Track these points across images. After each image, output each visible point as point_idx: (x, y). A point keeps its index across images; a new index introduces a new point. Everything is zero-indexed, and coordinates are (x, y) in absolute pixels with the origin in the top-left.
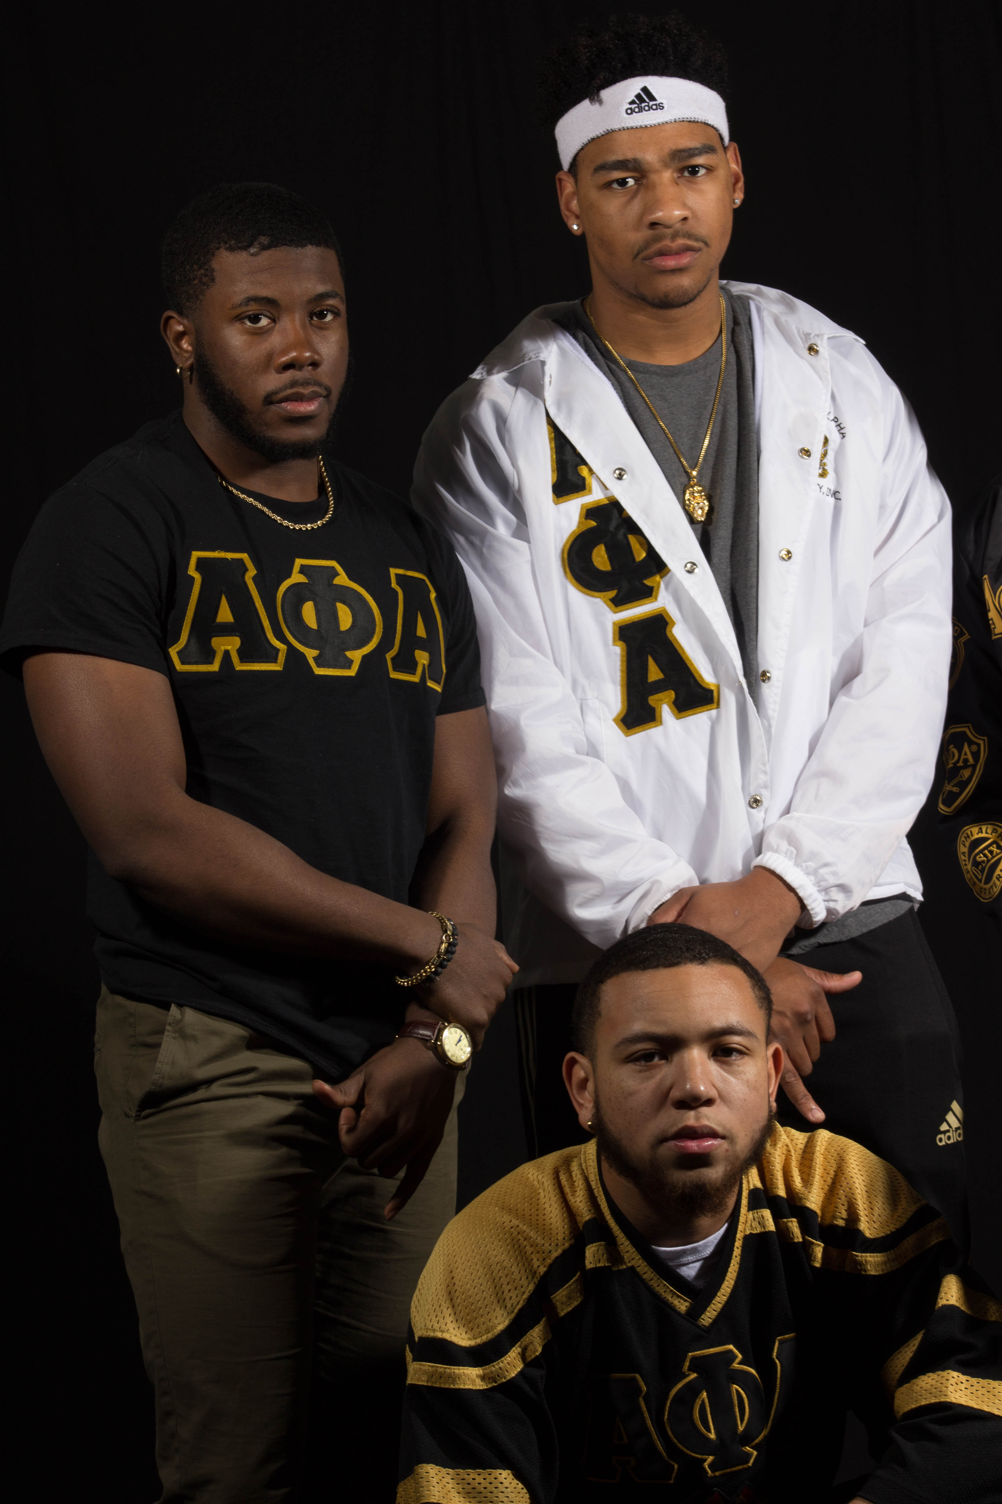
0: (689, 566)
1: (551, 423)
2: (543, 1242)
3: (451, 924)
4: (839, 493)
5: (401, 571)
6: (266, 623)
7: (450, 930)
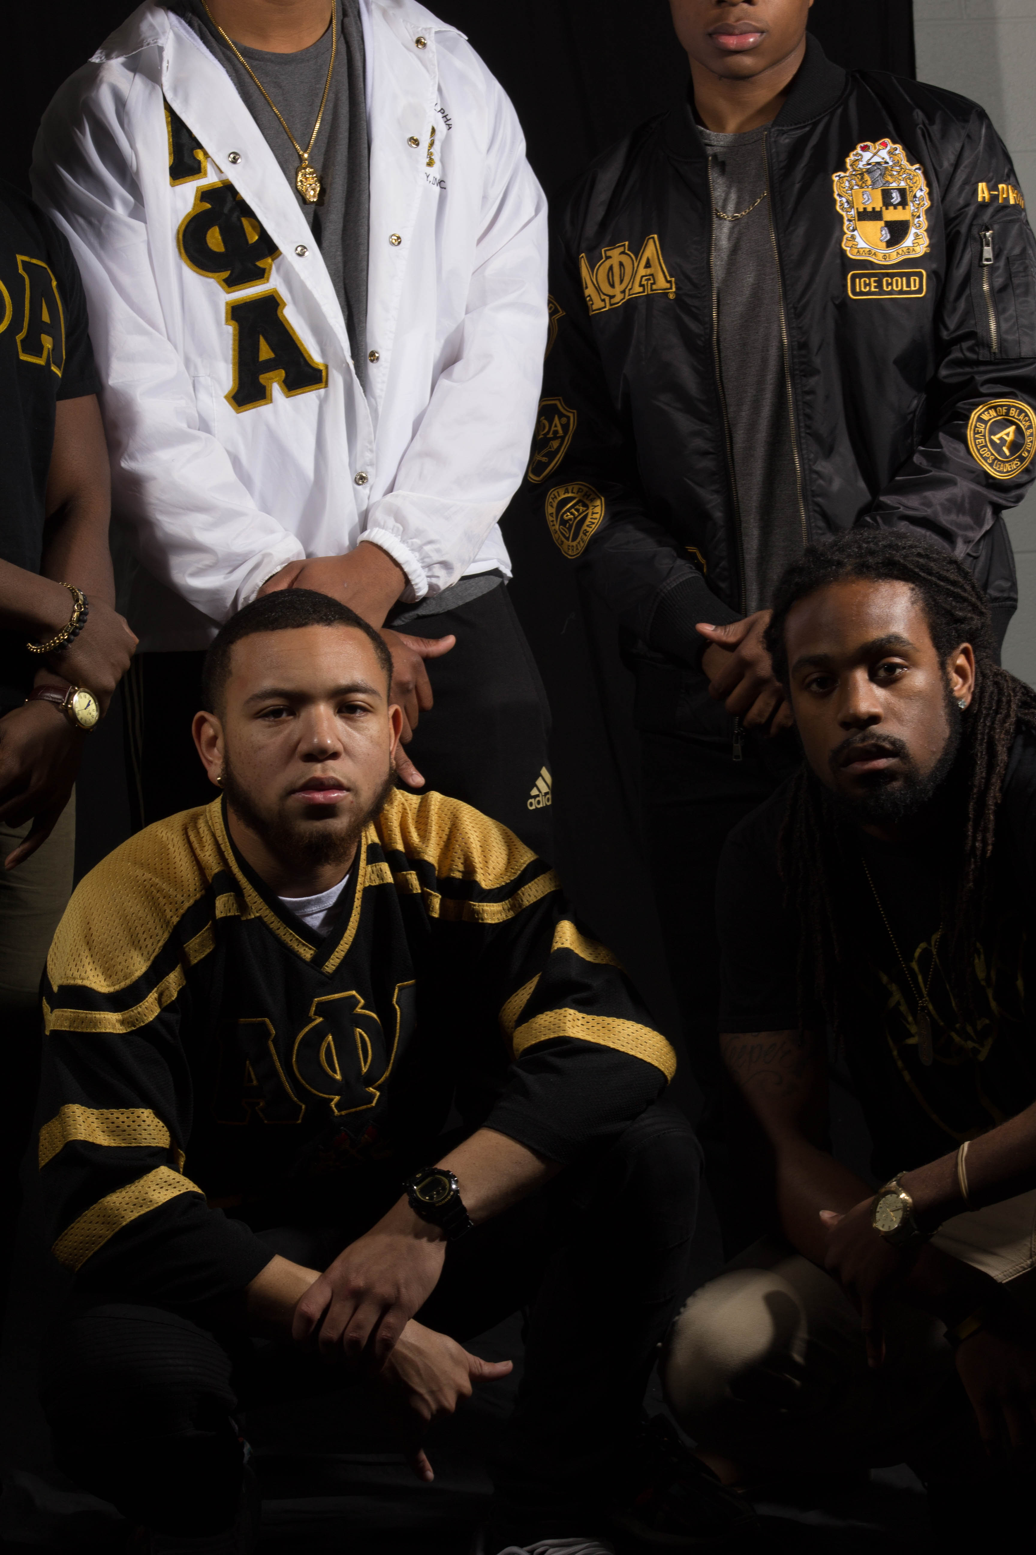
1: (168, 108)
2: (175, 893)
3: (81, 594)
4: (444, 182)
5: (26, 259)
7: (81, 600)
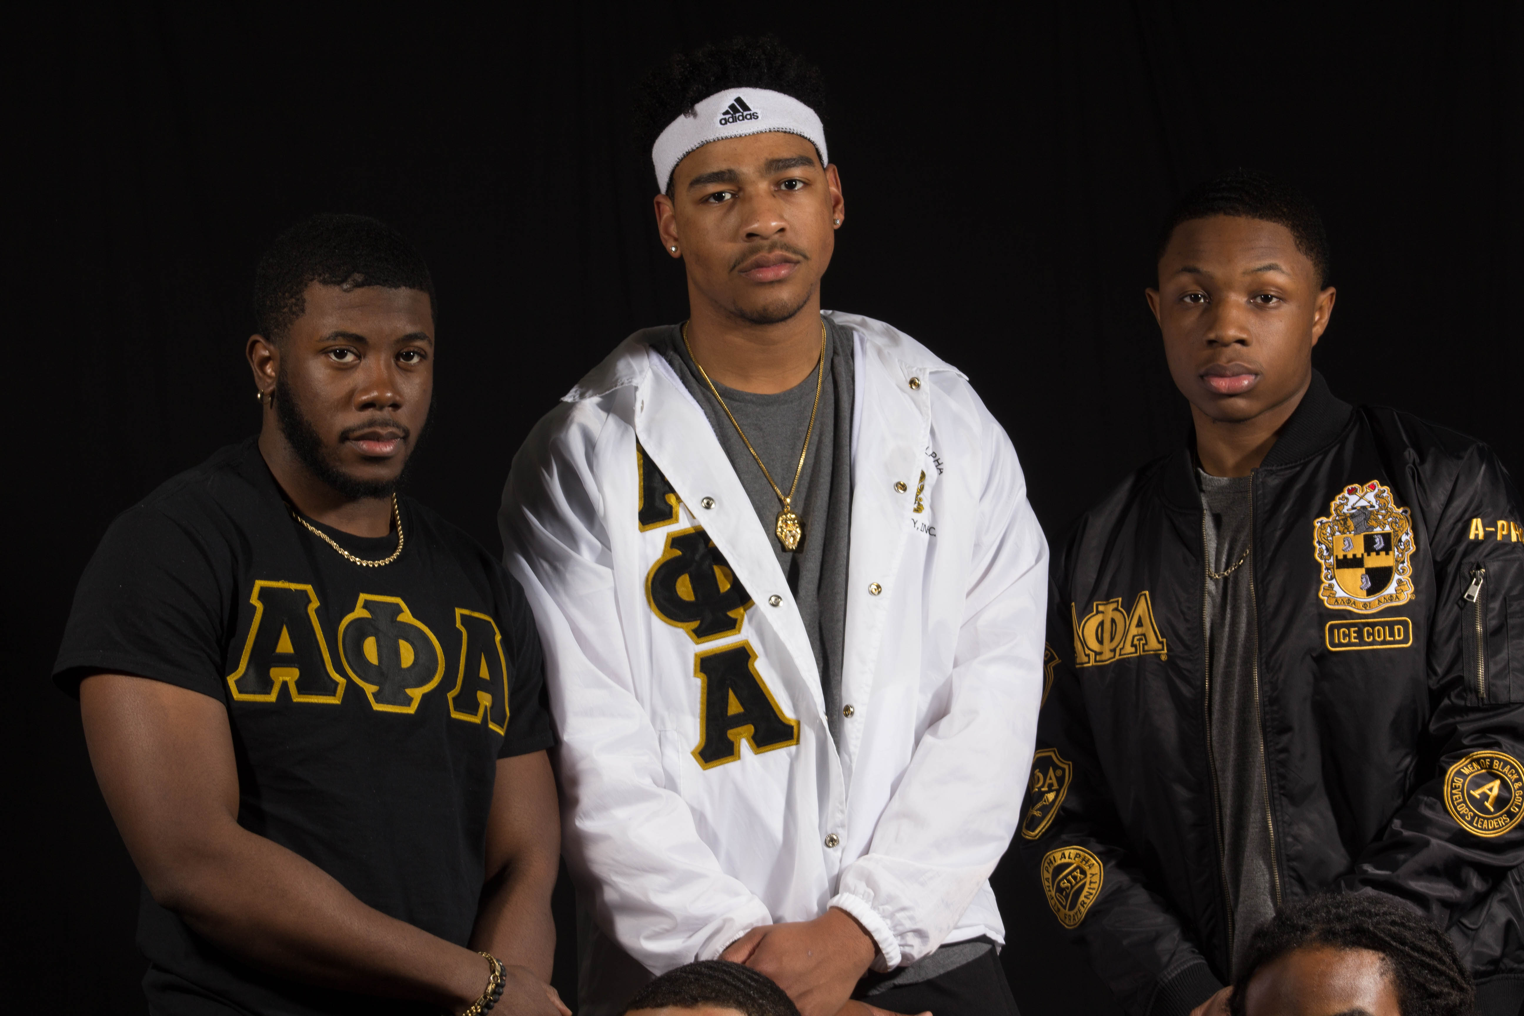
0: (773, 599)
1: (641, 450)
3: (499, 964)
4: (934, 529)
5: (466, 612)
6: (326, 656)
7: (498, 971)
